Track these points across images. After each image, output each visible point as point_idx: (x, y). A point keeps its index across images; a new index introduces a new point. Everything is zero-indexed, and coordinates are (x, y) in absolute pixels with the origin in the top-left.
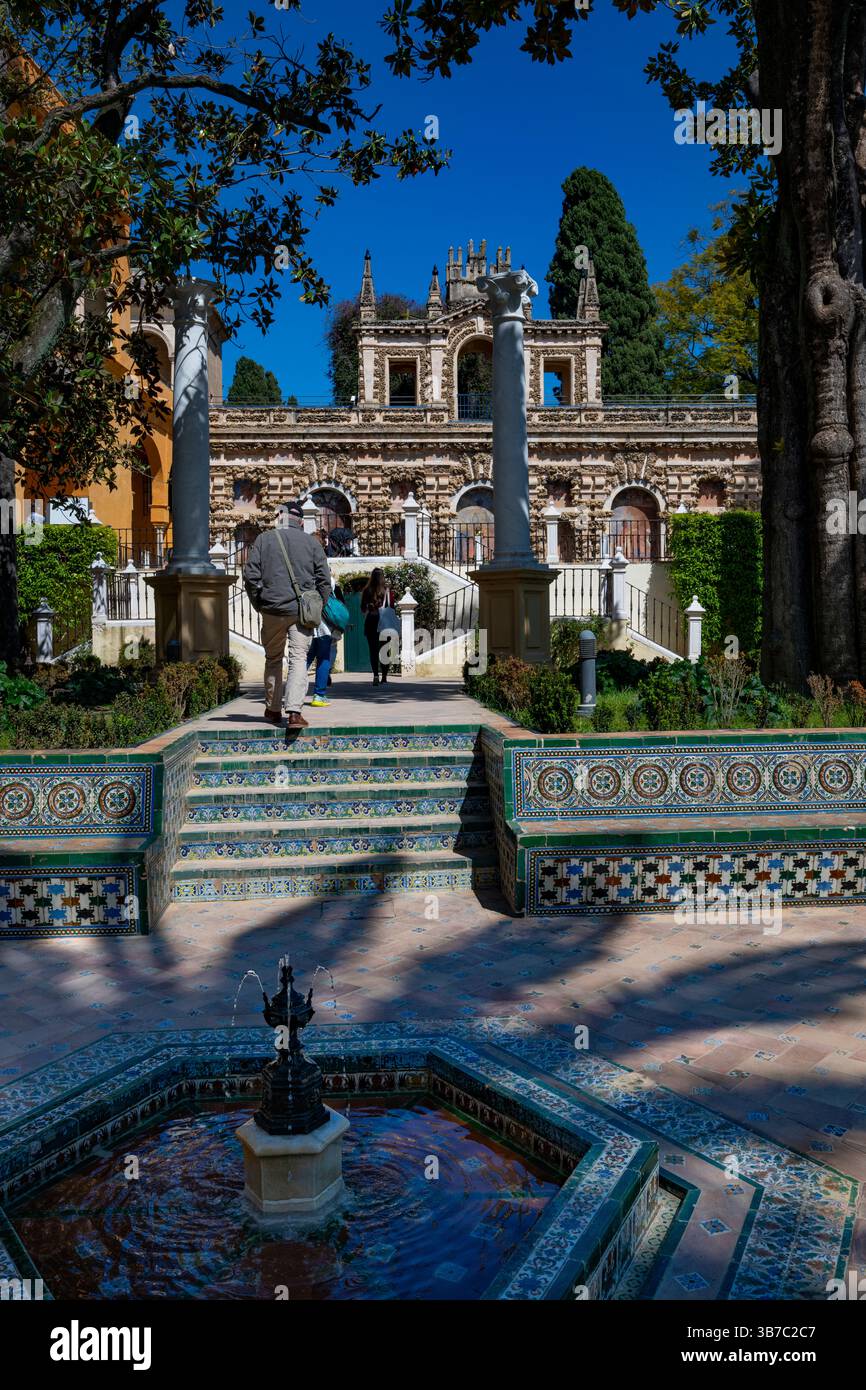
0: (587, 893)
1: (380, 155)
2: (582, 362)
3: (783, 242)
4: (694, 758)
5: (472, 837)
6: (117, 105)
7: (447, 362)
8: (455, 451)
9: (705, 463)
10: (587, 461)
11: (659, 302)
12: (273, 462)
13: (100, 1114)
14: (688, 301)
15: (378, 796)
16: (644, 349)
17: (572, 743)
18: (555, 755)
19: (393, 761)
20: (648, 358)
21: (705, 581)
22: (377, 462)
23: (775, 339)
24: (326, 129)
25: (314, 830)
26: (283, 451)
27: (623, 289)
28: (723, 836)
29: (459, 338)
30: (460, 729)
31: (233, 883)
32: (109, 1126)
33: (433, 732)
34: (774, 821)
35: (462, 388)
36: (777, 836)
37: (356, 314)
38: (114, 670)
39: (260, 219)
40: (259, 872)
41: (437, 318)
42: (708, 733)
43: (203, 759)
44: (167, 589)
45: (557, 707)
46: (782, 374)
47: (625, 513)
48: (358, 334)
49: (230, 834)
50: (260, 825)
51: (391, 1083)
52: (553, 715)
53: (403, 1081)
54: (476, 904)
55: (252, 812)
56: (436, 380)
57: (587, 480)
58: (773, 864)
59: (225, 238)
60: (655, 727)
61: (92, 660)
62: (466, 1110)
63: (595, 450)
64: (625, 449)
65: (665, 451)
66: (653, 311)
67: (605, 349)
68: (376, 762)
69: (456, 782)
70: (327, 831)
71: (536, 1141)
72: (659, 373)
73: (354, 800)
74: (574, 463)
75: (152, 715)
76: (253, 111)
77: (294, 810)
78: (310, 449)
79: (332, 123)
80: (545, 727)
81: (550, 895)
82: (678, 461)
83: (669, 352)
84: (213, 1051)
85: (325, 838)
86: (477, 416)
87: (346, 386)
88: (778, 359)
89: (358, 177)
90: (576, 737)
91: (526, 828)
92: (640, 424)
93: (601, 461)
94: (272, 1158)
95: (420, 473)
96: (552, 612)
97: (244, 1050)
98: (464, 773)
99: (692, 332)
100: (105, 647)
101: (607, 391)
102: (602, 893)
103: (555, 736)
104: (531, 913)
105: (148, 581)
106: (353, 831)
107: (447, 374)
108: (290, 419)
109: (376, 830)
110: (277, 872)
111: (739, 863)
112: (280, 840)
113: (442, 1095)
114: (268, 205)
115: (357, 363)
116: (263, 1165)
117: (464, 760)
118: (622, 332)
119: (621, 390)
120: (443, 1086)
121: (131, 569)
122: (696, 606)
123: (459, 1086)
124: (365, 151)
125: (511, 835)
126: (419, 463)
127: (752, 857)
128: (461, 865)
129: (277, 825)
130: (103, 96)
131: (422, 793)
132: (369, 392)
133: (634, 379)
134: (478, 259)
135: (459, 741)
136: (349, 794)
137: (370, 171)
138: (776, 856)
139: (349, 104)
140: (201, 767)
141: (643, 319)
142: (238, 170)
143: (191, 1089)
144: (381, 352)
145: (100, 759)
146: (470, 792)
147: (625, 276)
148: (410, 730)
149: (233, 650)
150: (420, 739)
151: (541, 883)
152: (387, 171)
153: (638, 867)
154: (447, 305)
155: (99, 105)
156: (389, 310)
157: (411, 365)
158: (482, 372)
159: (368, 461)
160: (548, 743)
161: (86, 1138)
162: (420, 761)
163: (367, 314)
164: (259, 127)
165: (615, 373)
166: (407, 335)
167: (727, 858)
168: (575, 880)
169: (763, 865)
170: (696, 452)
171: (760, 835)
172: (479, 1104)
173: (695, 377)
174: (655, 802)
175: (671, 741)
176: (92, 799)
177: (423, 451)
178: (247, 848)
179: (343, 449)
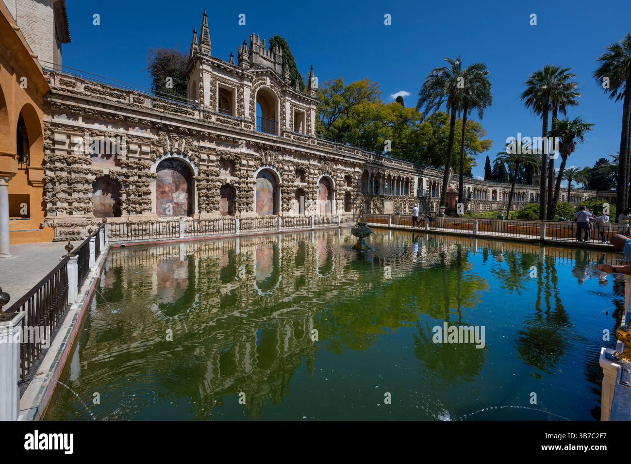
2: (309, 115)
7: (252, 96)
8: (257, 147)
9: (347, 169)
10: (312, 162)
12: (132, 132)
22: (213, 145)
26: (142, 125)
29: (258, 85)
41: (247, 69)
47: (323, 187)
48: (200, 60)
63: (315, 157)
64: (325, 159)
65: (336, 162)
74: (307, 162)
78: (165, 129)
82: (340, 167)
92: (329, 149)
93: (316, 163)
95: (238, 157)
107: (252, 102)
108: (148, 103)
126: (237, 150)
132: (206, 100)
144: (215, 78)
157: (231, 92)
159: (207, 144)
163: (206, 50)
166: (230, 73)
170: (345, 164)
179: (190, 133)
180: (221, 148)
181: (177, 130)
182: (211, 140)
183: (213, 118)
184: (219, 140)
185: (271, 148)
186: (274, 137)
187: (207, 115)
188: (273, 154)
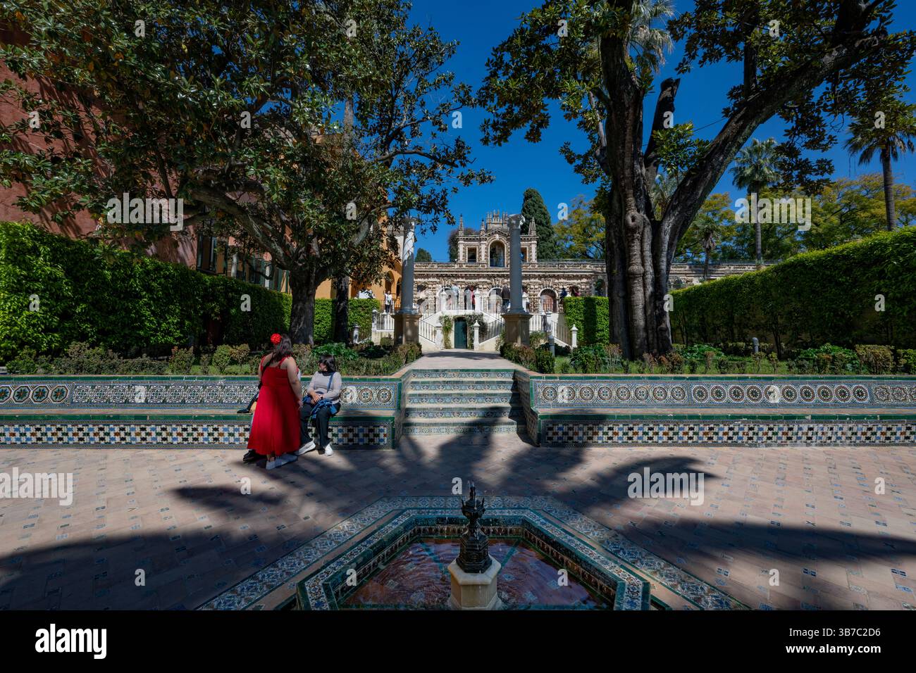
0: (565, 438)
1: (473, 177)
2: (530, 248)
3: (615, 202)
4: (603, 385)
5: (515, 413)
6: (388, 160)
7: (487, 248)
8: (489, 277)
9: (571, 281)
10: (532, 280)
11: (555, 230)
12: (430, 280)
13: (381, 546)
14: (564, 230)
15: (479, 395)
16: (550, 245)
17: (556, 378)
18: (550, 383)
19: (483, 382)
20: (552, 248)
21: (577, 320)
22: (464, 280)
23: (613, 234)
24: (457, 166)
25: (456, 408)
26: (433, 276)
27: (543, 226)
28: (619, 417)
29: (490, 241)
30: (507, 371)
31: (426, 428)
32: (385, 552)
33: (497, 371)
34: (638, 411)
35: (491, 257)
36: (641, 417)
37: (457, 234)
38: (379, 346)
39: (433, 197)
40: (436, 424)
41: (483, 234)
42: (608, 375)
43: (414, 380)
44: (399, 319)
45: (548, 364)
46: (615, 247)
47: (544, 297)
48: (458, 240)
49: (424, 409)
50: (435, 406)
51: (506, 532)
52: (546, 367)
53: (511, 531)
54: (520, 441)
55: (432, 400)
56: (483, 254)
57: (532, 287)
58: (639, 429)
59: (422, 203)
60: (586, 372)
61: (372, 343)
62: (543, 549)
63: (535, 277)
64: (545, 277)
65: (558, 277)
66: (553, 233)
67: (537, 245)
68: (477, 382)
69: (507, 391)
70: (461, 409)
71: (583, 573)
72: (555, 252)
73: (470, 397)
74: (528, 281)
75: (396, 363)
76: (433, 161)
77: (448, 400)
78: (442, 276)
79: (459, 164)
80: (542, 370)
81: (550, 439)
82: (562, 280)
83: (558, 246)
84: (428, 512)
85: (459, 411)
86: (496, 266)
87: (453, 256)
88: (614, 241)
89: (465, 184)
90: (557, 375)
91: (541, 411)
92: (549, 267)
93: (537, 280)
94: (466, 586)
95: (477, 284)
96: (531, 329)
97: (442, 512)
98: (510, 387)
99: (566, 240)
100: (376, 338)
101: (538, 258)
102: (571, 438)
103: (549, 375)
104: (543, 446)
105: (392, 316)
106: (470, 409)
107: (486, 252)
108: (436, 266)
109: (479, 409)
110: (443, 424)
111: (626, 428)
112: (443, 411)
113: (530, 540)
114: (436, 192)
115: (457, 249)
116: (462, 590)
117: (509, 382)
118: (543, 239)
119: (543, 257)
120: (531, 536)
121: (385, 313)
122: (574, 328)
123: (538, 536)
124: (468, 176)
125: (534, 414)
126: (477, 280)
127: (631, 426)
128: (512, 424)
129: (442, 406)
130: (384, 157)
131: (495, 395)
132: (461, 258)
133: (547, 254)
134: (497, 216)
135: (507, 375)
136: (468, 395)
137: (469, 182)
138: (641, 425)
139: (465, 158)
140: (413, 382)
141: (550, 235)
142: (426, 182)
143: (419, 530)
144: (465, 245)
145: (378, 380)
146: (513, 395)
147: (544, 222)
148: (489, 370)
149: (420, 341)
150: (493, 374)
151: (547, 434)
152: (475, 182)
153: (585, 429)
154: (487, 230)
155: (383, 160)
156: (468, 232)
157: (475, 250)
158: (497, 252)
159: (460, 280)
160: (547, 378)
161: (375, 560)
162: (493, 382)
163: (461, 233)
164: (435, 167)
165: (541, 252)
166: (474, 240)
167: (621, 426)
168: (560, 433)
169: (636, 429)
170: (569, 278)
171: (634, 417)
172: (550, 548)
173: (567, 253)
174: (589, 402)
175: (594, 378)
176: (375, 395)
177: (478, 276)
178: (430, 415)
179: (453, 276)
180: (468, 281)
181: (446, 276)
182: (462, 278)
183: (464, 266)
184: (466, 277)
185: (498, 276)
186: (501, 269)
187: (461, 265)
188: (501, 279)
